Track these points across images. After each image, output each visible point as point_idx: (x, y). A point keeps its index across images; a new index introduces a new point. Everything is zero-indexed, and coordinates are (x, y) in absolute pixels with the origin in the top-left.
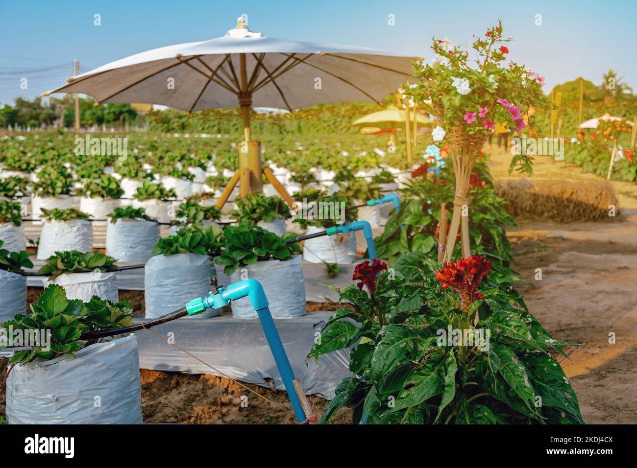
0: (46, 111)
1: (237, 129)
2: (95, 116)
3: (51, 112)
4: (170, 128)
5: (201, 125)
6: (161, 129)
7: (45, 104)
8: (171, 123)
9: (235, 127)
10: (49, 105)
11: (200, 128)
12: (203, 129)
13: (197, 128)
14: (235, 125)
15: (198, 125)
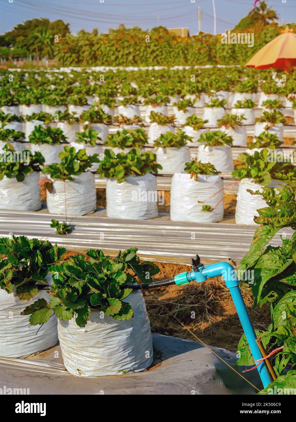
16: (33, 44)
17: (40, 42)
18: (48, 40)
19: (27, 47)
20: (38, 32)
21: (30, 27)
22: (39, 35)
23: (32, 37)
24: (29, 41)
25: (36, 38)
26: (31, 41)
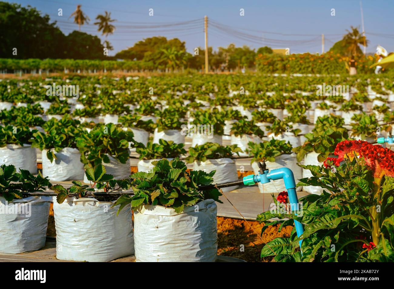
0: (215, 57)
1: (327, 70)
2: (249, 61)
3: (218, 58)
4: (275, 69)
5: (298, 67)
6: (267, 70)
7: (215, 52)
8: (275, 65)
9: (326, 68)
10: (217, 53)
11: (298, 69)
12: (300, 69)
13: (295, 68)
14: (326, 66)
15: (297, 66)
16: (159, 58)
17: (166, 57)
18: (173, 56)
19: (154, 60)
20: (164, 48)
21: (150, 43)
22: (165, 51)
23: (159, 53)
24: (156, 56)
25: (162, 53)
26: (158, 56)
